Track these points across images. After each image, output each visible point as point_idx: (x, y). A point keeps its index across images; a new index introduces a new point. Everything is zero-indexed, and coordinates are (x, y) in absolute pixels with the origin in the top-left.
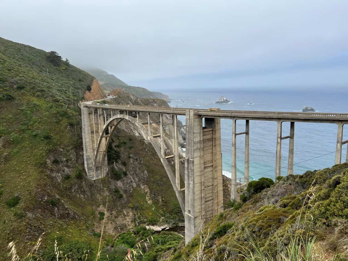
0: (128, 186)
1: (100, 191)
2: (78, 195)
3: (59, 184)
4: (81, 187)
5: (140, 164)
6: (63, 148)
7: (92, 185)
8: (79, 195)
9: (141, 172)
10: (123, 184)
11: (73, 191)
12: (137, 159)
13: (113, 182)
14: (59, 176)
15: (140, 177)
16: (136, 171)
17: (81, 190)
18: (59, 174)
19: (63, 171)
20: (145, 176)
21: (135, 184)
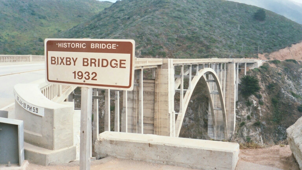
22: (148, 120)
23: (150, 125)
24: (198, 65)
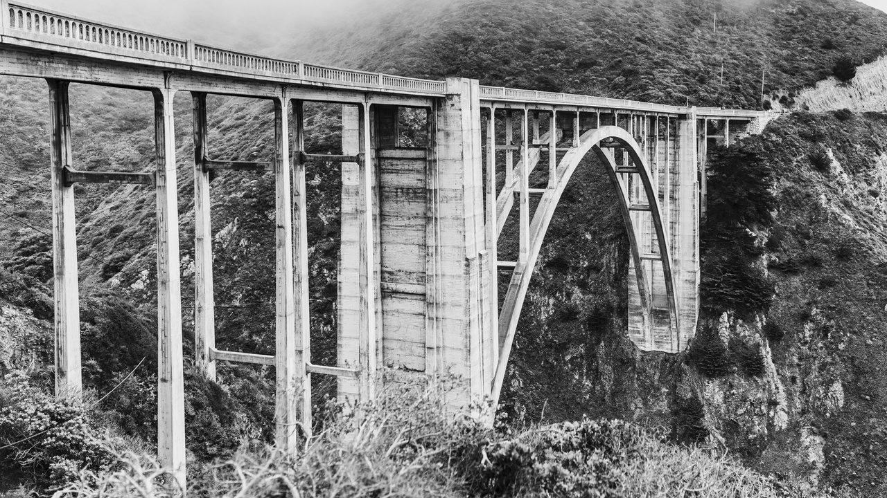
0: (741, 411)
1: (648, 391)
2: (577, 377)
3: (539, 325)
4: (591, 355)
5: (831, 350)
6: (594, 234)
7: (624, 362)
8: (581, 375)
9: (822, 384)
10: (726, 398)
11: (568, 358)
12: (826, 330)
13: (690, 375)
14: (549, 304)
15: (811, 399)
16: (806, 373)
17: (589, 365)
18: (549, 298)
19: (569, 295)
20: (828, 402)
21: (785, 417)
22: (411, 282)
23: (415, 297)
24: (578, 113)
